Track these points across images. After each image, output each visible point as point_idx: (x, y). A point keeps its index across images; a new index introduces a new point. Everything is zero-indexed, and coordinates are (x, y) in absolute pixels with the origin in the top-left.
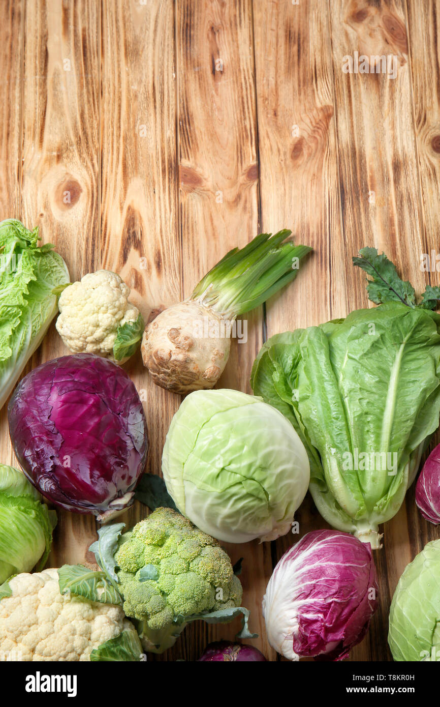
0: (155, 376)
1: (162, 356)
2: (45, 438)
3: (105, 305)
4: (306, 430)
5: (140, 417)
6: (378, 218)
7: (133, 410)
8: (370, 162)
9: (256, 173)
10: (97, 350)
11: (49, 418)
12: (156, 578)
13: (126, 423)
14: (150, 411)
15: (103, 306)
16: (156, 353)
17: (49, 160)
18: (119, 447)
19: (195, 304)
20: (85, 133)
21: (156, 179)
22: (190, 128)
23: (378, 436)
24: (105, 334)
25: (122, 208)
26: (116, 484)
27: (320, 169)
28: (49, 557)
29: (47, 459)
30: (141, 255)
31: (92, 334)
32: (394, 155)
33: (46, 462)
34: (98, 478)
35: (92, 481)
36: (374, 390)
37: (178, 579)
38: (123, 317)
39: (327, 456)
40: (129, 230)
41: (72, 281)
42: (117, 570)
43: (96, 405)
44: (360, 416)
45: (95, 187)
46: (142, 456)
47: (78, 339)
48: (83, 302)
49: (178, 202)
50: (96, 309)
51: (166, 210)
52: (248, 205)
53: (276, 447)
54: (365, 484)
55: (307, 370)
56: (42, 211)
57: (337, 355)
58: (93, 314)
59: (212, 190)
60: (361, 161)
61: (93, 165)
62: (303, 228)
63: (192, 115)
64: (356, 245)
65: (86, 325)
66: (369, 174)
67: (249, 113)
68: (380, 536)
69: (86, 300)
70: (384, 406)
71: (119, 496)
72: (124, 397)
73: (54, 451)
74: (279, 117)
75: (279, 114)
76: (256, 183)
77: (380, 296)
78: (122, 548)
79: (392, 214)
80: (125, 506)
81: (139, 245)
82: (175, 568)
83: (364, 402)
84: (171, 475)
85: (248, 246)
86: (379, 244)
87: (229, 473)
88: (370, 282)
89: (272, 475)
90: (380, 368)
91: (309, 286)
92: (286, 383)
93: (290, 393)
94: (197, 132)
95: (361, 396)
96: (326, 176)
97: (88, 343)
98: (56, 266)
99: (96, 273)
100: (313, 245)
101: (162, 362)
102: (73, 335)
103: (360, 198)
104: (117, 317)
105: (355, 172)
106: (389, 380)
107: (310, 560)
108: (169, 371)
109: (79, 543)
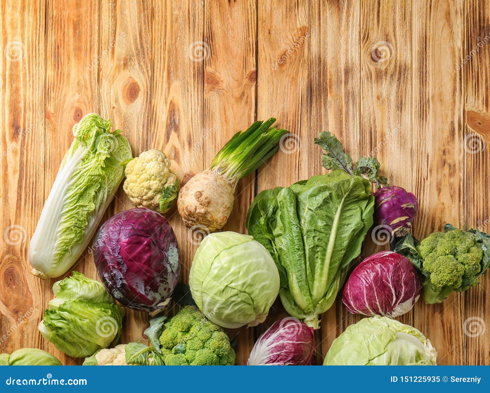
0: (186, 222)
1: (191, 210)
2: (116, 267)
3: (155, 175)
4: (279, 257)
5: (176, 250)
6: (332, 109)
7: (171, 246)
8: (330, 68)
9: (255, 76)
10: (149, 204)
11: (118, 254)
12: (184, 352)
13: (167, 255)
14: (182, 243)
15: (153, 175)
16: (187, 208)
17: (118, 67)
18: (162, 271)
19: (212, 173)
20: (142, 47)
21: (189, 81)
22: (212, 43)
23: (323, 260)
24: (155, 194)
25: (166, 103)
26: (160, 294)
27: (297, 74)
28: (120, 337)
29: (118, 279)
30: (179, 136)
31: (146, 194)
32: (346, 63)
33: (117, 281)
34: (149, 291)
35: (146, 293)
36: (323, 230)
37: (197, 353)
38: (166, 182)
39: (291, 274)
40: (171, 118)
41: (134, 157)
42: (161, 347)
43: (148, 245)
44: (313, 248)
45: (149, 87)
46: (176, 275)
47: (137, 197)
48: (141, 172)
49: (203, 99)
50: (149, 177)
51: (195, 104)
52: (249, 100)
53: (260, 271)
54: (313, 291)
55: (282, 218)
56: (114, 105)
57: (302, 207)
58: (147, 180)
59: (226, 89)
60: (324, 67)
61: (148, 71)
62: (284, 116)
63: (214, 34)
64: (317, 129)
65: (142, 189)
66: (328, 77)
67: (252, 32)
68: (319, 321)
69: (142, 171)
70: (328, 241)
71: (163, 300)
72: (166, 238)
73: (122, 275)
74: (272, 35)
75: (273, 32)
76: (255, 84)
77: (330, 164)
78: (164, 333)
79: (342, 106)
80: (166, 306)
81: (177, 129)
82: (196, 346)
83: (316, 238)
84: (195, 289)
85: (248, 130)
86: (332, 128)
87: (230, 289)
88: (324, 154)
89: (257, 289)
90: (327, 216)
91: (285, 157)
92: (268, 225)
93: (270, 231)
94: (217, 47)
95: (314, 235)
96: (301, 78)
97: (143, 200)
98: (123, 146)
99: (149, 151)
100: (289, 129)
101: (191, 214)
102: (134, 195)
103: (322, 95)
104: (162, 182)
105: (320, 76)
106: (332, 224)
107: (277, 339)
108: (195, 219)
109: (138, 326)
